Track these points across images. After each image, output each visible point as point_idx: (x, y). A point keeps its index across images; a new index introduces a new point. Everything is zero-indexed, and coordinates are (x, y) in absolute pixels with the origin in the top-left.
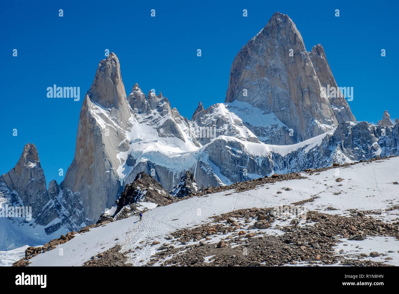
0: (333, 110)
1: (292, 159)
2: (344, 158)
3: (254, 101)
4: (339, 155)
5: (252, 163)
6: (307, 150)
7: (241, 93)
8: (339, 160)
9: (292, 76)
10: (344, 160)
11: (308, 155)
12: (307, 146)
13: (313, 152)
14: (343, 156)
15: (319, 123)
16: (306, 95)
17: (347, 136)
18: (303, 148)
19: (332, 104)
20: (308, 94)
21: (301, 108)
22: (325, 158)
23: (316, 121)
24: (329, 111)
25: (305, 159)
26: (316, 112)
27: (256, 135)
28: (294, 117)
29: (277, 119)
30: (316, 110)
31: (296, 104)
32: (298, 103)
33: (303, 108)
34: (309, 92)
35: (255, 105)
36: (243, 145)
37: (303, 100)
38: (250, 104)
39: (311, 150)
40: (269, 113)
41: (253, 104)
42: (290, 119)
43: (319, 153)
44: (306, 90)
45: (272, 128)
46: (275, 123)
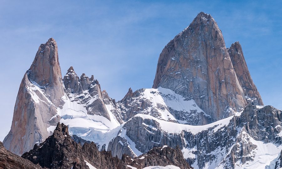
0: (247, 100)
1: (202, 138)
2: (249, 137)
3: (177, 88)
4: (244, 135)
5: (165, 140)
6: (216, 130)
7: (165, 81)
8: (243, 139)
9: (212, 68)
10: (248, 139)
11: (217, 134)
12: (216, 126)
13: (221, 131)
14: (247, 136)
15: (233, 111)
16: (223, 86)
17: (253, 118)
18: (213, 128)
19: (246, 95)
20: (225, 84)
21: (218, 96)
22: (231, 137)
23: (231, 109)
24: (243, 101)
25: (214, 138)
26: (231, 101)
27: (176, 118)
28: (211, 105)
29: (196, 105)
30: (232, 99)
31: (214, 93)
32: (216, 92)
33: (220, 97)
34: (226, 83)
35: (178, 92)
36: (158, 123)
37: (220, 89)
38: (173, 91)
39: (219, 130)
40: (189, 100)
41: (175, 91)
42: (208, 106)
43: (226, 133)
44: (223, 80)
45: (191, 113)
46: (194, 108)
